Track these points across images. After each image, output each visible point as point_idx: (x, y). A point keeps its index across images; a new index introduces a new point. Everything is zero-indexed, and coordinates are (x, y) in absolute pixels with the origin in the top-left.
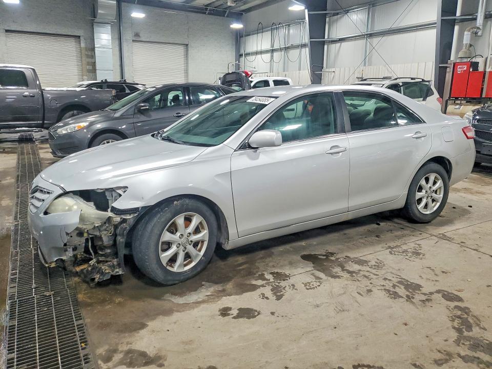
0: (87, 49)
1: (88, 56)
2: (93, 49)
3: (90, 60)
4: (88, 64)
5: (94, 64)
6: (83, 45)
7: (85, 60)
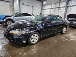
0: (12, 5)
1: (12, 7)
2: (14, 5)
3: (13, 8)
4: (12, 9)
5: (14, 9)
6: (11, 4)
7: (12, 8)
